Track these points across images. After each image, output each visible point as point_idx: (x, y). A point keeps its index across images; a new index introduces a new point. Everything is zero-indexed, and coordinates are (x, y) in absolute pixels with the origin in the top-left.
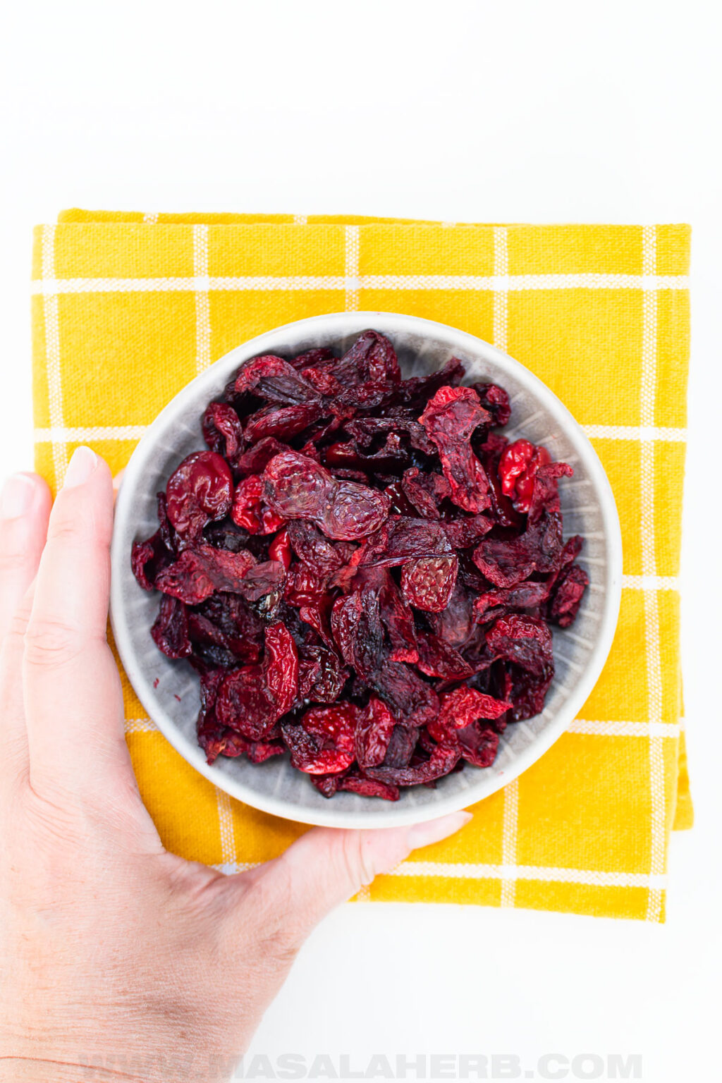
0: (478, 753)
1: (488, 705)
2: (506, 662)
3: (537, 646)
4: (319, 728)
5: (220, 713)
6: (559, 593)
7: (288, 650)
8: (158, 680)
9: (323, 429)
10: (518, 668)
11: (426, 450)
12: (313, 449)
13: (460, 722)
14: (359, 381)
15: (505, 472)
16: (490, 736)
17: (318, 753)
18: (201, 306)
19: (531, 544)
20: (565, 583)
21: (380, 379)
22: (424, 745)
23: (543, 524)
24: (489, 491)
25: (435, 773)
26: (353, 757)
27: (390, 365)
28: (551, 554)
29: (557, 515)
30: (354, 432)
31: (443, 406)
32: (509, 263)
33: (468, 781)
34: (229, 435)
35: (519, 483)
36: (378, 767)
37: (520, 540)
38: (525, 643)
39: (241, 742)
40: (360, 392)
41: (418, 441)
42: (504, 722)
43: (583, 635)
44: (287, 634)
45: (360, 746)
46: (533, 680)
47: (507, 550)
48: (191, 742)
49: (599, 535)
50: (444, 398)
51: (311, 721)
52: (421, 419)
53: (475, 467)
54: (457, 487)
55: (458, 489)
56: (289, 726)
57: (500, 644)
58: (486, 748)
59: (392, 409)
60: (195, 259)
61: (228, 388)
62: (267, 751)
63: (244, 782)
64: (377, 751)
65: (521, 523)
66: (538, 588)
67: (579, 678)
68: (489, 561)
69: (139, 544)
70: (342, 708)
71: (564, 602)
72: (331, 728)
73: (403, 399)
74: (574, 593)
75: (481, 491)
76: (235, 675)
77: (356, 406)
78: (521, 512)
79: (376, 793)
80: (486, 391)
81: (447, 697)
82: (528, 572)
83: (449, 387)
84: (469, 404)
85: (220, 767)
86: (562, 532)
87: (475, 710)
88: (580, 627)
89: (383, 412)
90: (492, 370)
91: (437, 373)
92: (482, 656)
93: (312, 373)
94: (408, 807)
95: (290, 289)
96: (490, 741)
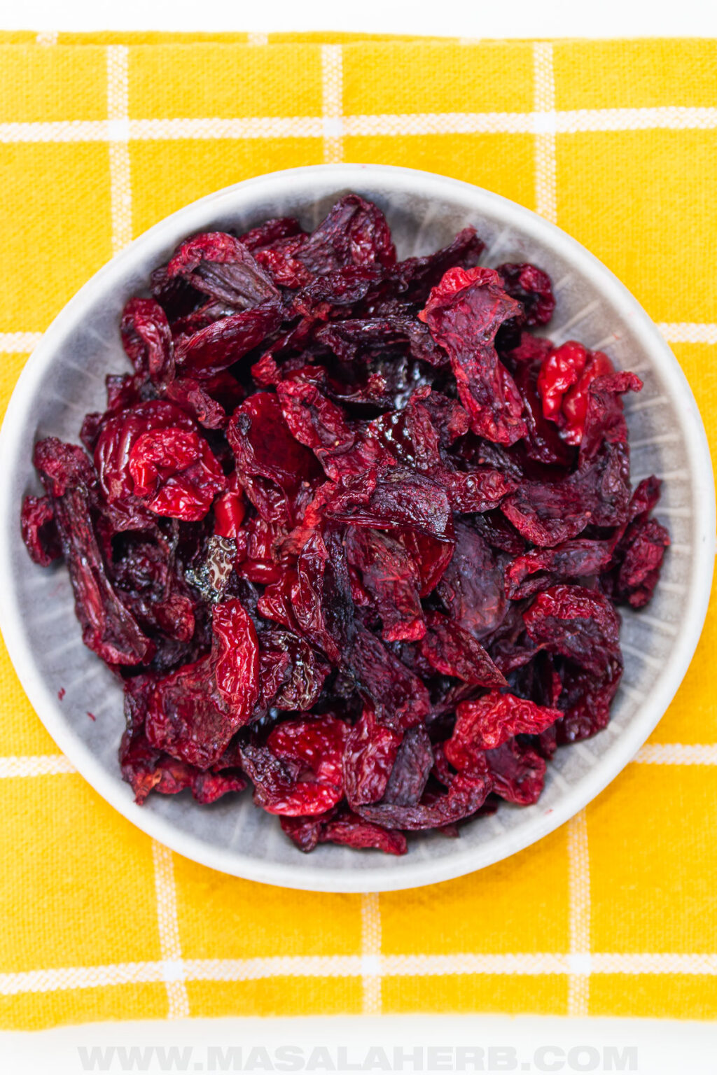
0: (516, 785)
1: (527, 714)
2: (554, 657)
3: (595, 632)
4: (292, 751)
5: (152, 732)
6: (628, 558)
7: (244, 636)
8: (63, 691)
9: (285, 335)
10: (572, 665)
11: (433, 360)
12: (272, 364)
13: (491, 740)
14: (336, 266)
15: (547, 387)
16: (532, 760)
17: (292, 786)
18: (118, 163)
19: (585, 487)
20: (636, 544)
21: (366, 262)
22: (441, 777)
23: (601, 459)
24: (524, 413)
25: (456, 812)
26: (340, 793)
27: (381, 243)
28: (614, 500)
29: (621, 447)
30: (331, 341)
31: (453, 296)
32: (555, 93)
33: (504, 825)
34: (152, 343)
35: (568, 402)
36: (376, 805)
37: (568, 482)
38: (580, 628)
39: (182, 775)
40: (336, 282)
41: (420, 347)
42: (552, 741)
43: (663, 616)
44: (242, 614)
45: (350, 777)
46: (594, 683)
47: (551, 495)
48: (113, 774)
49: (682, 474)
50: (454, 284)
51: (280, 741)
52: (422, 314)
53: (503, 380)
54: (480, 409)
55: (480, 412)
56: (251, 748)
57: (544, 628)
58: (528, 779)
59: (383, 305)
60: (110, 93)
61: (154, 275)
62: (220, 787)
63: (189, 830)
64: (375, 782)
65: (570, 458)
66: (596, 548)
67: (658, 675)
68: (524, 509)
69: (32, 499)
70: (324, 724)
71: (635, 570)
72: (309, 752)
73: (397, 289)
74: (649, 557)
75: (512, 414)
76: (171, 679)
77: (331, 301)
78: (572, 443)
79: (373, 844)
80: (519, 274)
81: (471, 707)
82: (580, 524)
83: (459, 268)
84: (490, 291)
85: (153, 809)
86: (628, 470)
87: (510, 722)
88: (660, 607)
89: (372, 309)
90: (525, 243)
91: (444, 250)
92: (519, 648)
93: (270, 256)
94: (420, 860)
95: (246, 136)
96: (534, 768)
